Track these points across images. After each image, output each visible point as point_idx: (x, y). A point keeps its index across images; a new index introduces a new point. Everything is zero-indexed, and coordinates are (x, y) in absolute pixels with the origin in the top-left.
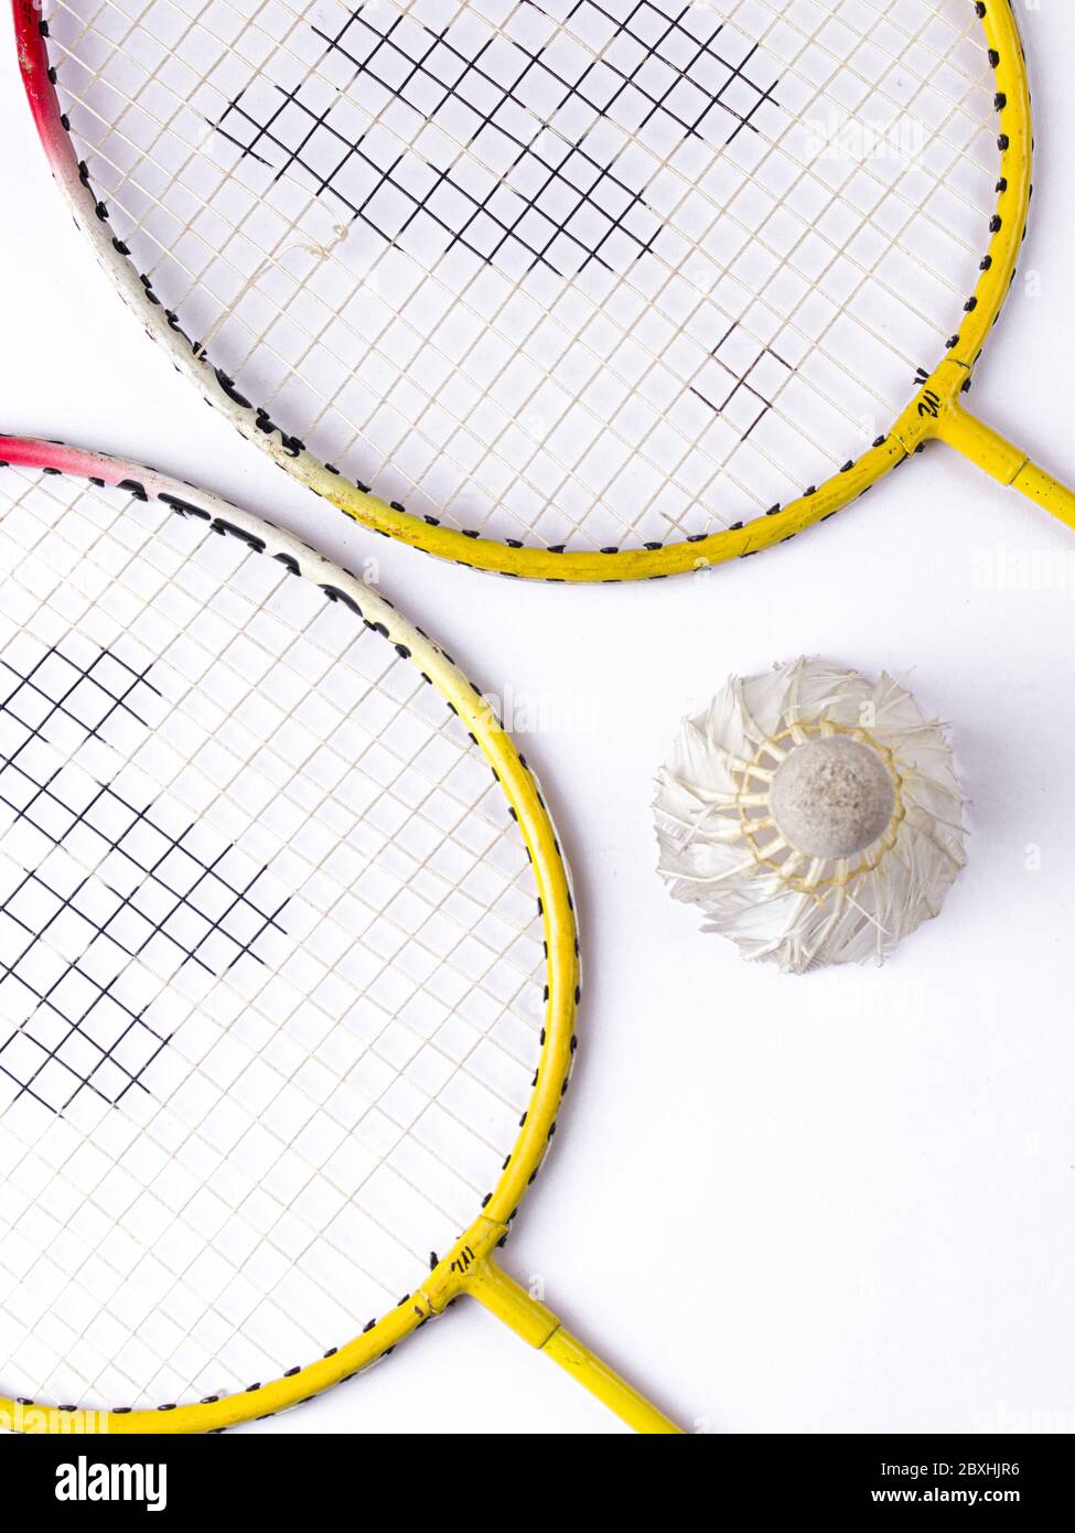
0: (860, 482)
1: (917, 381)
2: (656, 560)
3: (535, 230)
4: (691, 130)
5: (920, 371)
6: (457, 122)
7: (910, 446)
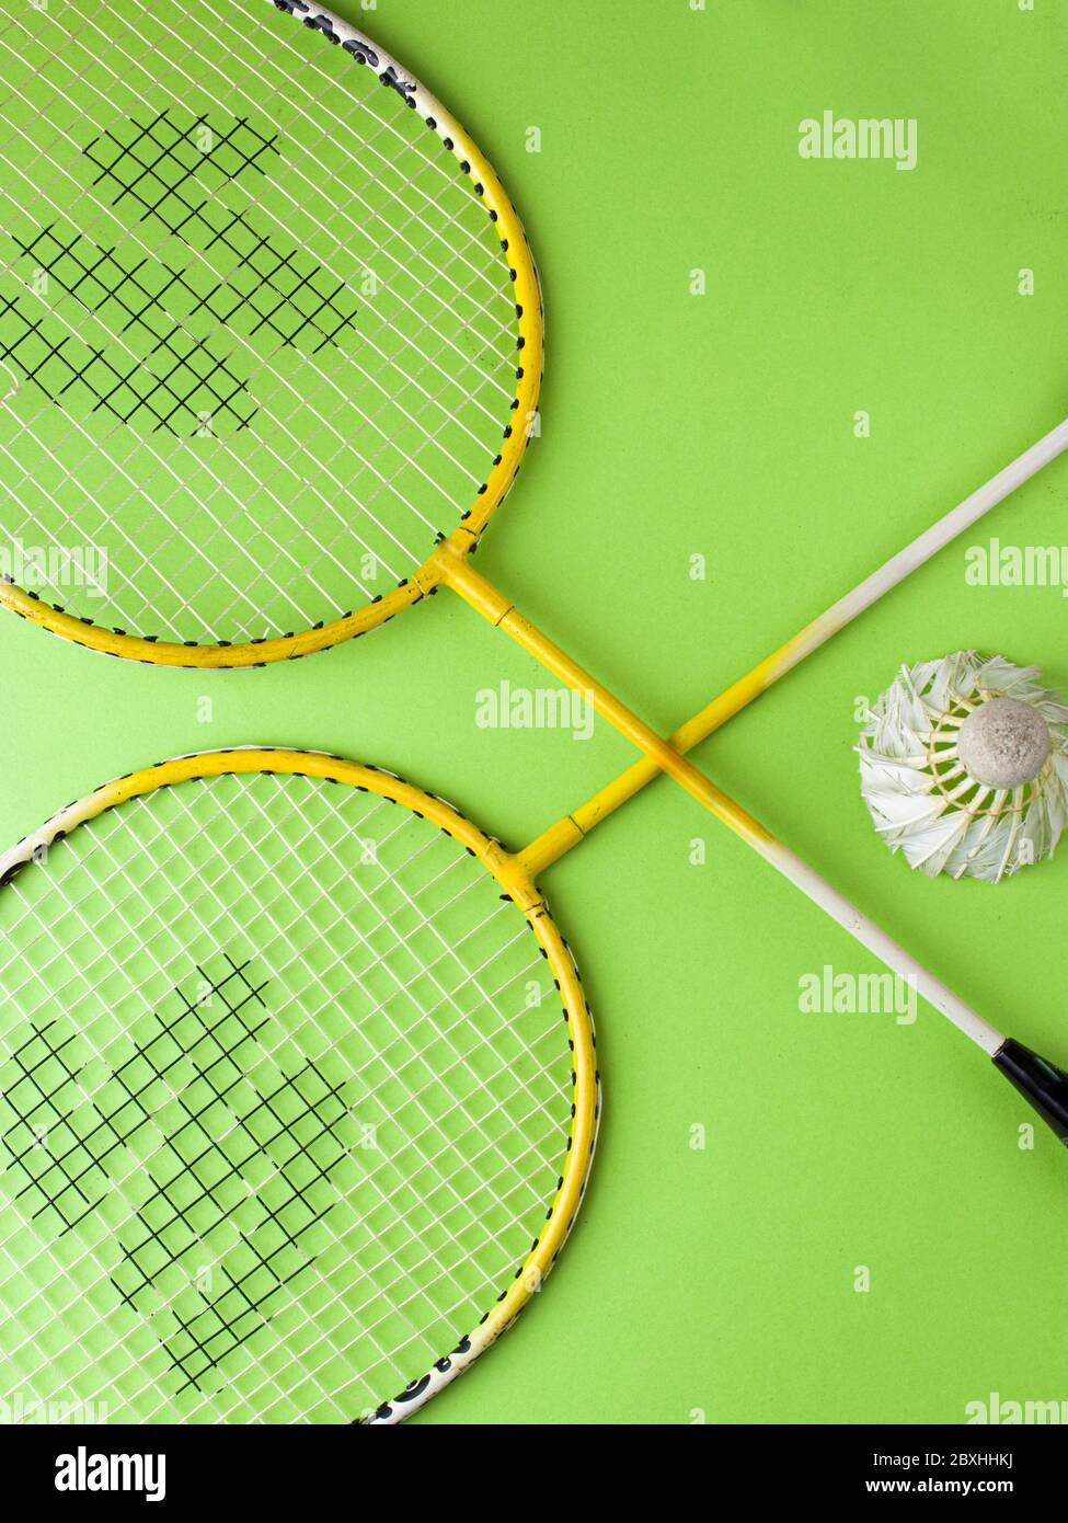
0: (386, 611)
1: (437, 541)
2: (225, 656)
3: (163, 402)
4: (288, 341)
5: (440, 535)
6: (115, 314)
7: (425, 589)
